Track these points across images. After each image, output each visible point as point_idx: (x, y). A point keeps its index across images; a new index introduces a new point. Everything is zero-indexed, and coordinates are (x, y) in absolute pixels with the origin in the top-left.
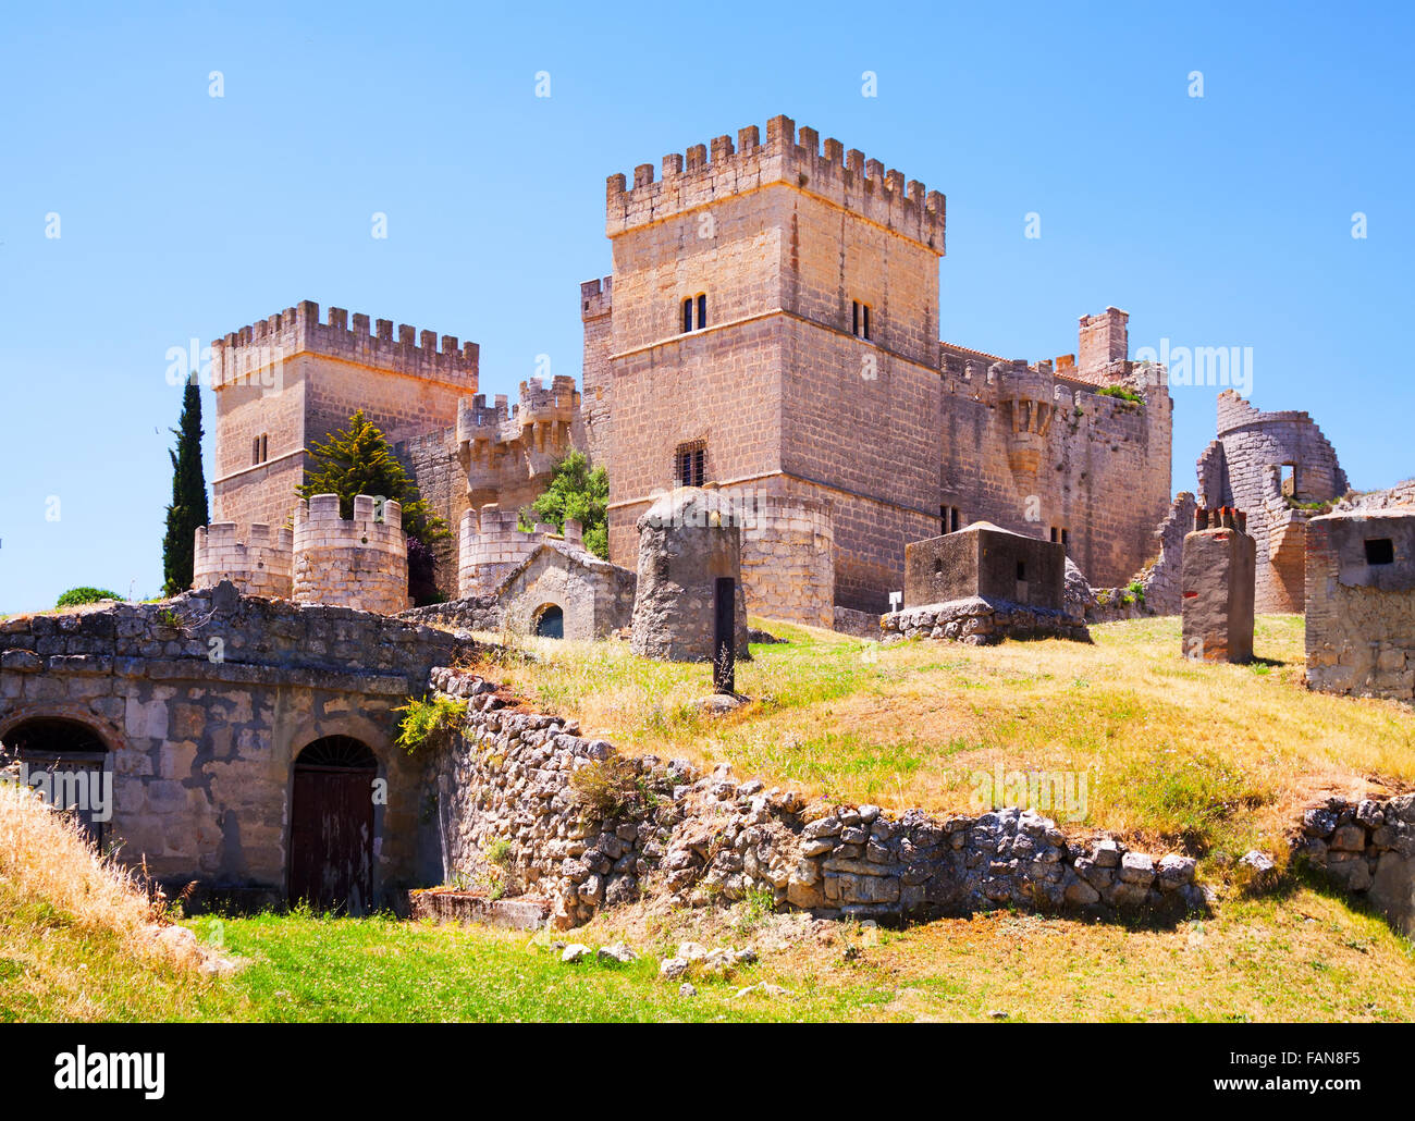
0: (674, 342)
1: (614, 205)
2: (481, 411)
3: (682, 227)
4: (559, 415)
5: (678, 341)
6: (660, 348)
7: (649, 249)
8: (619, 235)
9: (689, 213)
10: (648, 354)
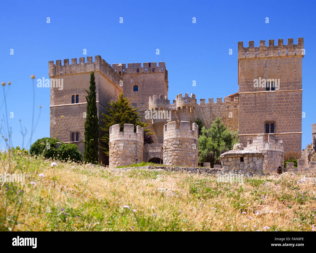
0: (264, 92)
1: (241, 50)
2: (162, 100)
3: (266, 61)
4: (193, 105)
5: (265, 93)
6: (258, 93)
7: (254, 65)
8: (243, 59)
9: (269, 58)
10: (254, 95)
